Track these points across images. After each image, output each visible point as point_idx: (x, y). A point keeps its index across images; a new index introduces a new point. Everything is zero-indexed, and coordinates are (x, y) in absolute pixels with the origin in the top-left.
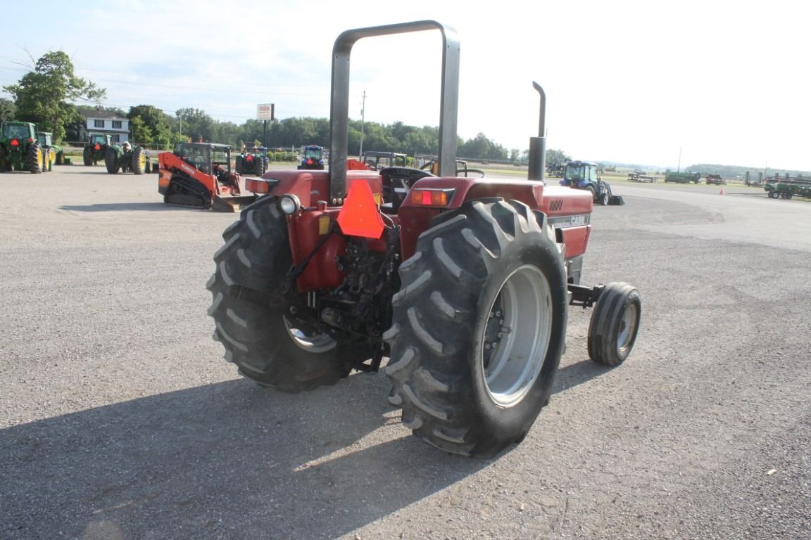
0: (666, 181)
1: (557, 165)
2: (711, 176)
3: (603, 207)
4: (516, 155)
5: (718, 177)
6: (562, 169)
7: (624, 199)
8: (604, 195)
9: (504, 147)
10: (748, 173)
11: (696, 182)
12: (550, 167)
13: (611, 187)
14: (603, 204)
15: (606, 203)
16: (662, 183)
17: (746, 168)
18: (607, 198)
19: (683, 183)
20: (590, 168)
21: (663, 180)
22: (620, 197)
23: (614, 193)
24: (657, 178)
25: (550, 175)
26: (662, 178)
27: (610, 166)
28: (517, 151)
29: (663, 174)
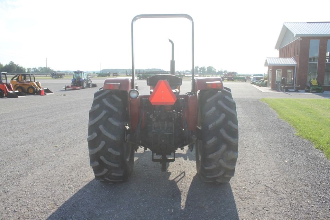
0: (98, 76)
1: (55, 74)
2: (114, 73)
3: (90, 88)
4: (30, 70)
5: (116, 73)
6: (57, 75)
7: (97, 85)
8: (90, 84)
9: (23, 67)
10: (126, 71)
11: (109, 76)
12: (52, 75)
13: (92, 80)
14: (90, 87)
15: (91, 87)
16: (96, 77)
17: (126, 70)
18: (91, 85)
19: (104, 76)
20: (84, 73)
21: (97, 76)
22: (96, 84)
23: (93, 83)
24: (95, 76)
25: (52, 78)
26: (96, 76)
27: (70, 72)
28: (30, 69)
29: (97, 74)
